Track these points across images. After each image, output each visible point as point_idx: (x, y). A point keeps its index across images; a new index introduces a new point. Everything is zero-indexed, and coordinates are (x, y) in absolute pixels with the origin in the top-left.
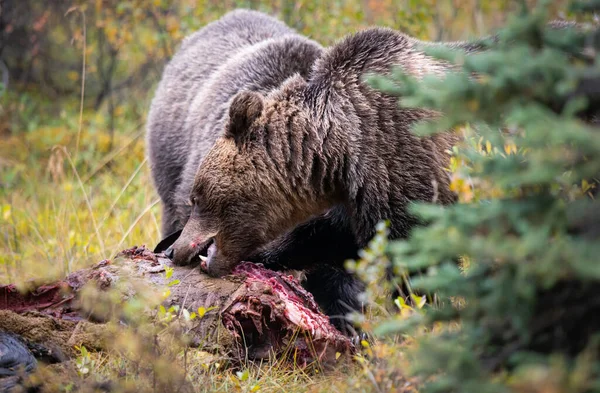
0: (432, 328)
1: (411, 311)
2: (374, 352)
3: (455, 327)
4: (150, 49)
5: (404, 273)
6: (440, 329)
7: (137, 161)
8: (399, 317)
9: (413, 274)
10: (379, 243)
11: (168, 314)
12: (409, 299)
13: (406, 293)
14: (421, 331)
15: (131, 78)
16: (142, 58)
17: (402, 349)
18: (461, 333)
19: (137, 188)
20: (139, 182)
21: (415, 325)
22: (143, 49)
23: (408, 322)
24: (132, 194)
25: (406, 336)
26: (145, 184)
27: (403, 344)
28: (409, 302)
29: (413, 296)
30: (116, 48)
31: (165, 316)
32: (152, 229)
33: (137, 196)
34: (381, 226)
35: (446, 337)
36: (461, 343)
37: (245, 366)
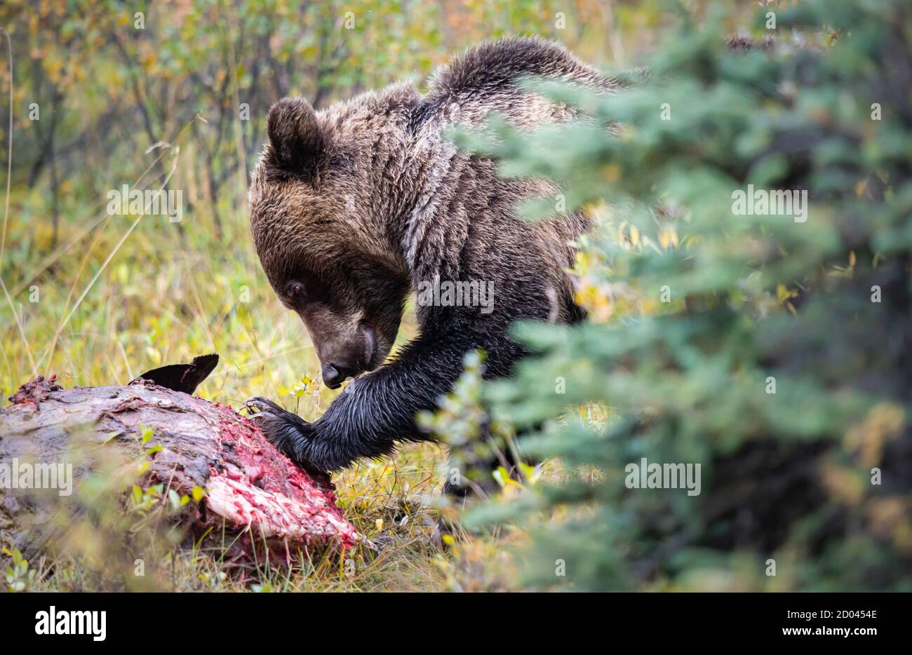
0: (551, 516)
1: (519, 490)
2: (463, 553)
3: (586, 513)
4: (113, 91)
5: (507, 431)
6: (564, 515)
7: (94, 263)
8: (499, 498)
9: (521, 432)
10: (469, 385)
11: (146, 498)
12: (516, 470)
13: (510, 460)
14: (534, 519)
15: (84, 135)
16: (101, 105)
17: (505, 548)
18: (596, 522)
19: (95, 307)
20: (99, 297)
21: (525, 509)
22: (103, 92)
23: (515, 505)
24: (88, 314)
25: (512, 527)
26: (107, 298)
27: (505, 541)
28: (515, 475)
29: (521, 466)
30: (61, 90)
31: (142, 501)
32: (119, 369)
33: (97, 317)
34: (473, 360)
35: (574, 528)
36: (597, 537)
37: (265, 576)
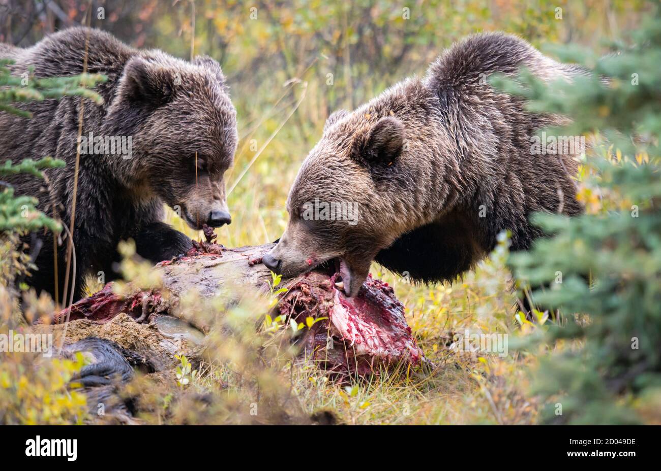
0: (554, 346)
1: (532, 328)
2: (492, 370)
3: (578, 346)
4: (263, 42)
5: (526, 287)
6: (562, 346)
7: (245, 160)
8: (519, 333)
9: (535, 288)
10: (500, 252)
11: (275, 323)
12: (531, 314)
13: (527, 307)
14: (542, 348)
15: (241, 72)
16: (253, 52)
17: (521, 367)
18: (584, 352)
19: (244, 190)
20: (247, 183)
21: (536, 342)
22: (254, 42)
23: (529, 338)
24: (240, 195)
25: (527, 354)
26: (253, 185)
27: (523, 362)
28: (530, 317)
29: (534, 311)
30: (226, 41)
31: (272, 325)
32: (259, 234)
33: (245, 197)
34: (503, 237)
35: (569, 356)
36: (585, 362)
37: (354, 381)
